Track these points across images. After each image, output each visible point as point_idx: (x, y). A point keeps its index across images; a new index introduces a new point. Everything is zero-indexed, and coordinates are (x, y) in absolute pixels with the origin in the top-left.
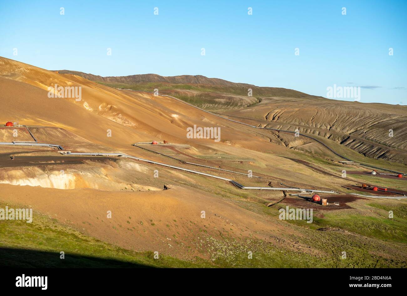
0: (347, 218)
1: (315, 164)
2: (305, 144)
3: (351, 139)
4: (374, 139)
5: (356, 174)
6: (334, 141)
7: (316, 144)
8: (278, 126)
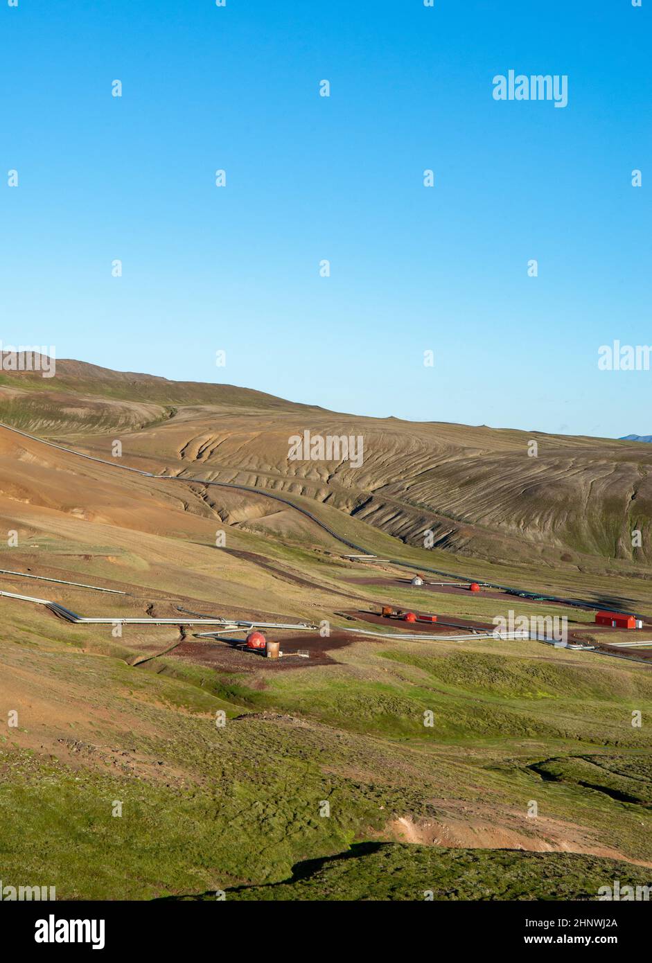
0: (322, 688)
1: (282, 561)
2: (266, 513)
3: (374, 504)
4: (427, 503)
5: (377, 585)
6: (335, 509)
7: (293, 513)
8: (210, 474)
